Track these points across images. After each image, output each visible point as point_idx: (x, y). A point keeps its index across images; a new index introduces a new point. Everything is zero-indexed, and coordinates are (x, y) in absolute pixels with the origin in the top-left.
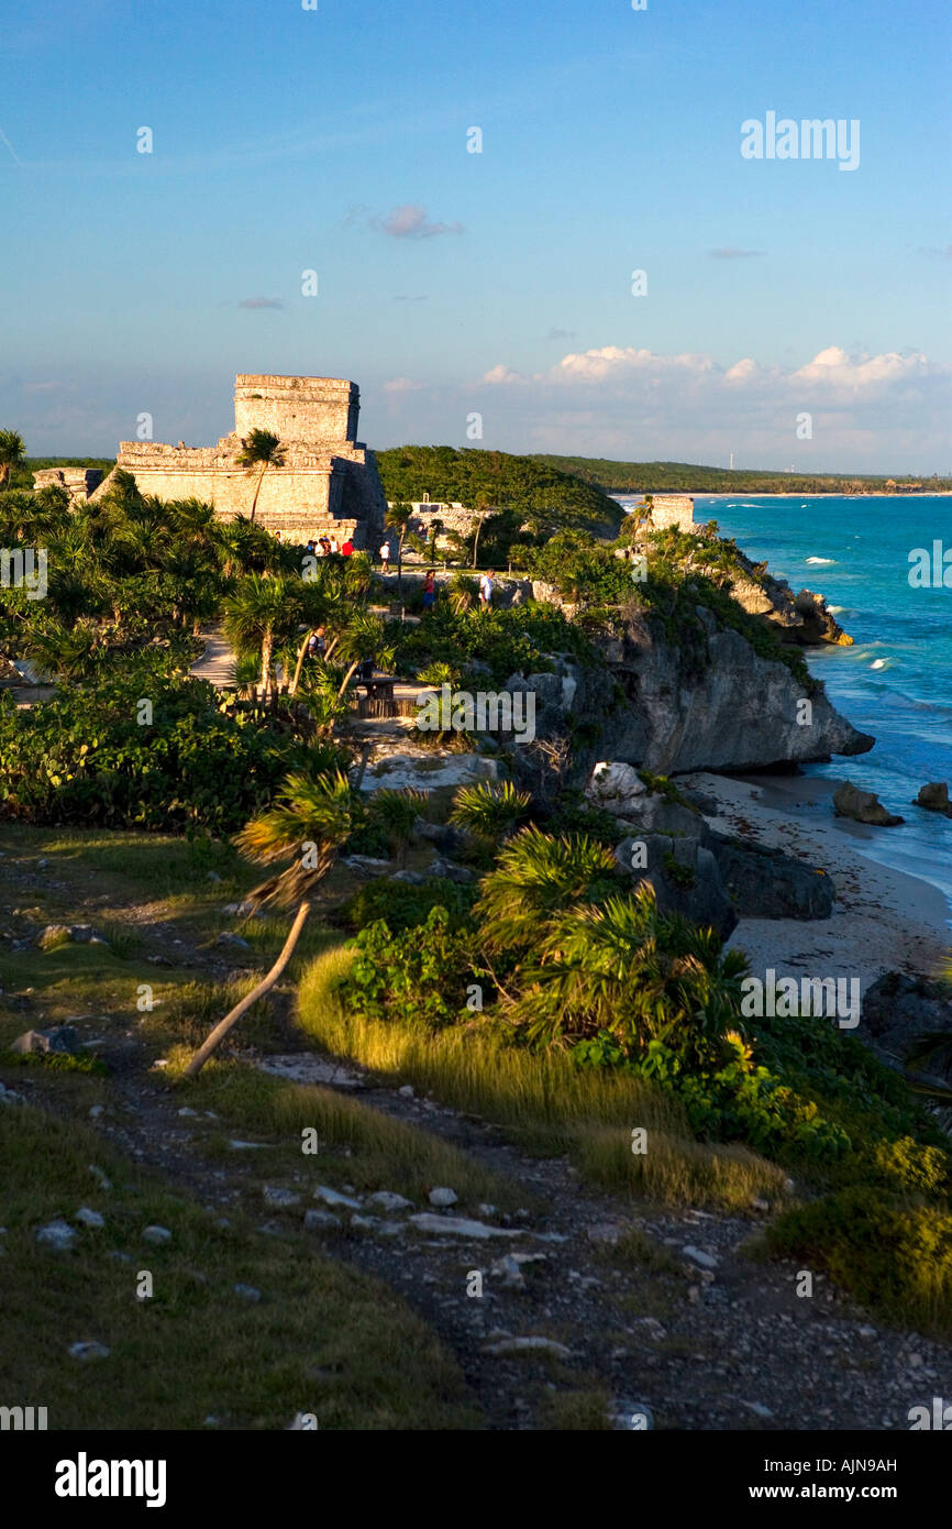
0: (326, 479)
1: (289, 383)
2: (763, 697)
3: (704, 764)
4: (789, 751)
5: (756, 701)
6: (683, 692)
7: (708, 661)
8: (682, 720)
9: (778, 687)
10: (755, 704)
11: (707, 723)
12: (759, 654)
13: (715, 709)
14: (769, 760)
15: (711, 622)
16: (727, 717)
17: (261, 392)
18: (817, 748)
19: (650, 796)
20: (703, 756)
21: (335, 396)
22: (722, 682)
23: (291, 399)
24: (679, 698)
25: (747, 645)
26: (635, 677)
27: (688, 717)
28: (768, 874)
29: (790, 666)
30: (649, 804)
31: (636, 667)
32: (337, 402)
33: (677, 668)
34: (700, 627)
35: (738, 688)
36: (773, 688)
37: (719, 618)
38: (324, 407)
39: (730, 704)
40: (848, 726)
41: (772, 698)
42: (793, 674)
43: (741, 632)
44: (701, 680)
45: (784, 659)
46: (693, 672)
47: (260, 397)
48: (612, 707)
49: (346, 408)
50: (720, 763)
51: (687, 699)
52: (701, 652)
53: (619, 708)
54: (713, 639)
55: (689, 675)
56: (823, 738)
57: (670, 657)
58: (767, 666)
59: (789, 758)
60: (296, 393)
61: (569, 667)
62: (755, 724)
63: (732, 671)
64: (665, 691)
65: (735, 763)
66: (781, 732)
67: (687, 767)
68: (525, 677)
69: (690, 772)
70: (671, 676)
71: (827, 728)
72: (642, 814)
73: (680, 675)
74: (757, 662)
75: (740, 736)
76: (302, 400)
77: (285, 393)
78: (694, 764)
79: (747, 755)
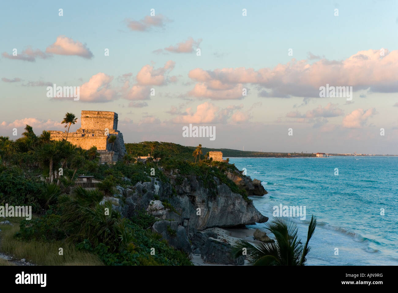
0: (106, 140)
1: (97, 113)
2: (234, 204)
3: (217, 225)
4: (242, 221)
5: (232, 206)
6: (210, 203)
7: (217, 193)
8: (209, 211)
9: (239, 201)
10: (232, 207)
11: (217, 212)
12: (233, 191)
13: (219, 208)
14: (237, 224)
15: (218, 181)
16: (223, 211)
17: (89, 115)
18: (251, 220)
19: (165, 210)
20: (216, 222)
21: (110, 116)
22: (222, 200)
23: (97, 118)
24: (208, 204)
25: (229, 188)
26: (194, 197)
27: (211, 210)
28: (224, 250)
29: (242, 195)
30: (165, 212)
31: (195, 194)
32: (110, 118)
33: (207, 195)
34: (215, 183)
35: (226, 201)
36: (237, 202)
37: (220, 180)
38: (107, 120)
39: (224, 206)
40: (260, 214)
41: (237, 205)
42: (243, 198)
43: (227, 184)
44: (215, 199)
45: (240, 193)
46: (213, 196)
47: (88, 117)
48: (172, 195)
49: (113, 120)
50: (221, 224)
51: (211, 204)
52: (215, 190)
53: (174, 195)
54: (218, 187)
55: (211, 197)
56: (252, 217)
57: (205, 191)
58: (235, 195)
59: (242, 223)
60: (99, 116)
61: (158, 182)
62: (232, 213)
63: (224, 197)
64: (203, 201)
65: (226, 225)
66: (240, 215)
67: (211, 225)
68: (142, 183)
69: (212, 227)
70: (205, 197)
71: (254, 214)
72: (163, 215)
73: (209, 197)
74: (232, 194)
75: (227, 217)
76: (100, 118)
77: (95, 116)
78: (213, 225)
79: (230, 222)
